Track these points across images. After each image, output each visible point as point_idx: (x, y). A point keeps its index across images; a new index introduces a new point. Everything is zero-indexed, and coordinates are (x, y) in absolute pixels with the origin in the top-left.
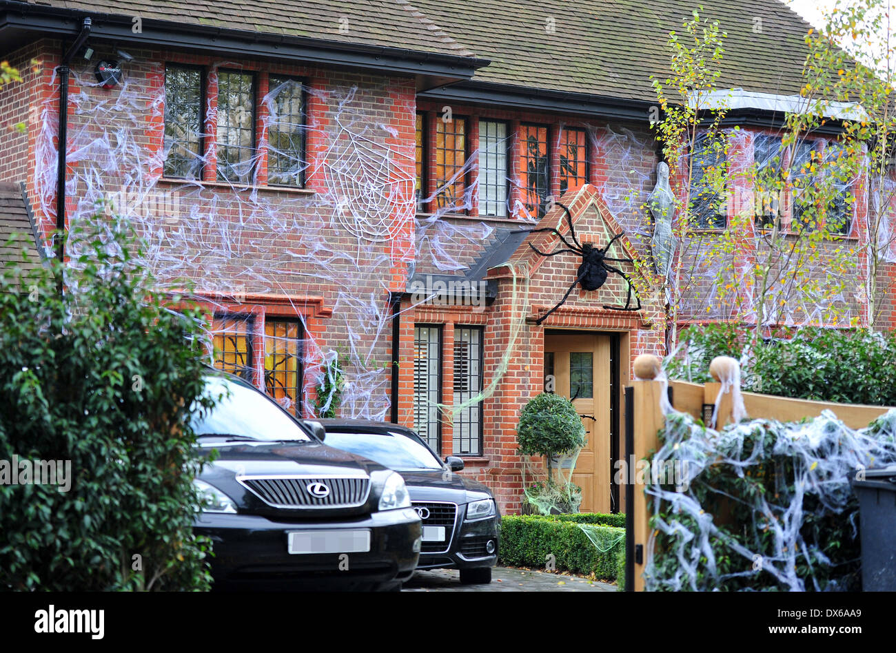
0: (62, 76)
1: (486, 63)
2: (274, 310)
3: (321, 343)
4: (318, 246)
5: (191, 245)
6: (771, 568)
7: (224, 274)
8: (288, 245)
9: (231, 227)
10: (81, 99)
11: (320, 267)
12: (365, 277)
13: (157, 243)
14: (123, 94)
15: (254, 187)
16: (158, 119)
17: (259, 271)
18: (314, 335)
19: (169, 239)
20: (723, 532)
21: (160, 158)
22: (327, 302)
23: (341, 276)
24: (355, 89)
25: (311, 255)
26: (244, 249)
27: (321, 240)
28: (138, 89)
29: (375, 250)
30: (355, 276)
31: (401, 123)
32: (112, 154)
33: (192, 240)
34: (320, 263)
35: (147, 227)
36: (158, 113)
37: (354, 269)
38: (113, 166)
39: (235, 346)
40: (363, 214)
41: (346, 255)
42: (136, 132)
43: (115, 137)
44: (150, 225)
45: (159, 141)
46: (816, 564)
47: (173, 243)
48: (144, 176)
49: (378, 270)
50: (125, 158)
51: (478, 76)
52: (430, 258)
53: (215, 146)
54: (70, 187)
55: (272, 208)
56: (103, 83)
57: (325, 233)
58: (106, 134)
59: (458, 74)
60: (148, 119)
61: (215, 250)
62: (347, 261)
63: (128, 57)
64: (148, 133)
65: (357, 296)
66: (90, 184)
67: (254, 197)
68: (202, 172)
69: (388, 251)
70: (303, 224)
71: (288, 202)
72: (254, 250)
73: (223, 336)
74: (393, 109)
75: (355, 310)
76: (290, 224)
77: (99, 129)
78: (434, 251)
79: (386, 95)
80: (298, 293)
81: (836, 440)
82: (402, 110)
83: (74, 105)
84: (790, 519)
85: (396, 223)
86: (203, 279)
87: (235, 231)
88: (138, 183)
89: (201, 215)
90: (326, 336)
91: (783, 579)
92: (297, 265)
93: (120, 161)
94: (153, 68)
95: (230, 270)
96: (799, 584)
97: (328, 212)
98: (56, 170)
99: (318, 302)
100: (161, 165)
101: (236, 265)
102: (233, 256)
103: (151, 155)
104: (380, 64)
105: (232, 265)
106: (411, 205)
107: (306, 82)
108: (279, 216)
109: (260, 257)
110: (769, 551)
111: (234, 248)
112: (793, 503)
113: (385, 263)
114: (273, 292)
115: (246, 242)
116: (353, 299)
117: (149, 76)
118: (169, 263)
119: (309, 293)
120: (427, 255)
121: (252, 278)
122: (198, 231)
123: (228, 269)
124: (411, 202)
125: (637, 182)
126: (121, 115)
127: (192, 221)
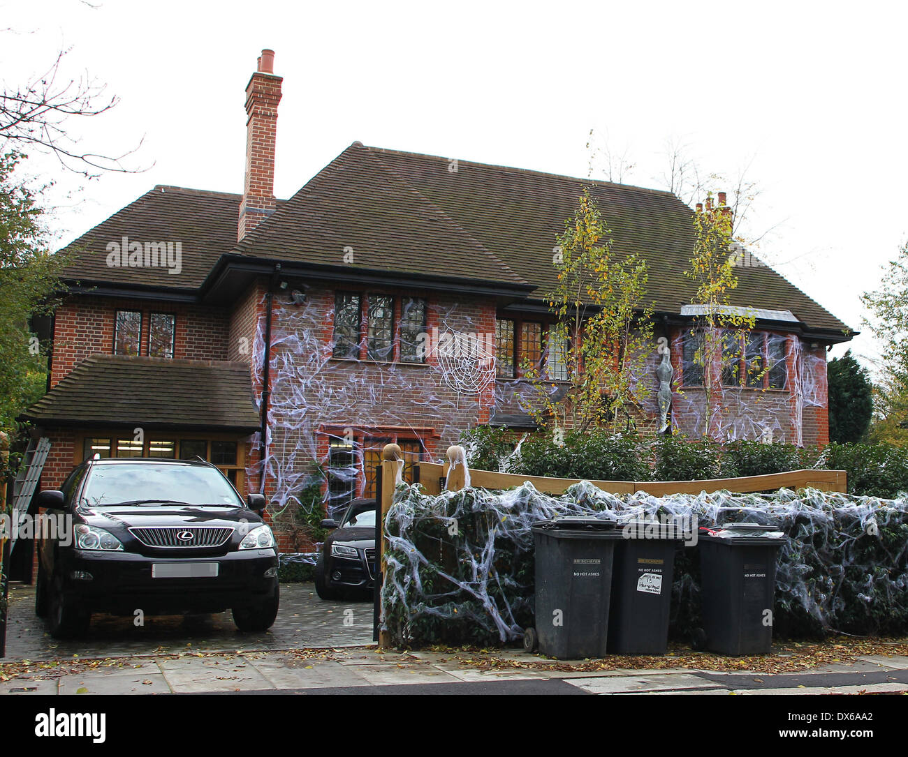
0: (269, 298)
1: (535, 288)
2: (402, 436)
3: (433, 455)
4: (432, 398)
5: (350, 397)
6: (469, 588)
7: (371, 415)
8: (412, 397)
9: (375, 386)
10: (281, 312)
11: (433, 410)
12: (462, 416)
13: (328, 396)
14: (308, 309)
15: (393, 363)
16: (329, 323)
17: (393, 413)
18: (429, 451)
19: (335, 394)
20: (432, 563)
21: (331, 345)
22: (437, 431)
23: (447, 415)
24: (457, 304)
25: (427, 403)
26: (384, 399)
27: (434, 394)
28: (316, 306)
29: (469, 399)
30: (456, 415)
31: (486, 324)
32: (300, 344)
33: (350, 394)
34: (433, 407)
35: (322, 387)
36: (330, 320)
37: (455, 411)
38: (300, 350)
39: (379, 457)
40: (461, 378)
41: (450, 403)
42: (315, 331)
43: (302, 334)
44: (323, 386)
45: (330, 336)
46: (503, 586)
47: (338, 396)
48: (320, 357)
49: (470, 412)
50: (308, 346)
51: (531, 296)
52: (517, 405)
53: (367, 339)
54: (273, 364)
55: (402, 375)
56: (294, 303)
57: (437, 390)
58: (296, 332)
59: (518, 294)
60: (323, 323)
61: (365, 400)
62: (451, 407)
63: (308, 287)
64: (324, 332)
65: (457, 427)
66: (286, 362)
67: (392, 369)
68: (358, 354)
69: (477, 400)
70: (422, 385)
71: (413, 372)
72: (390, 400)
73: (371, 451)
74: (481, 316)
75: (456, 435)
76: (413, 384)
77: (292, 330)
78: (520, 401)
79: (477, 308)
80: (419, 426)
81: (526, 502)
82: (487, 316)
83: (277, 315)
84: (486, 556)
85: (482, 383)
86: (357, 417)
87: (378, 389)
88: (316, 361)
89: (357, 380)
90: (438, 451)
91: (478, 596)
92: (418, 409)
93: (305, 348)
94: (327, 293)
95: (375, 412)
96: (491, 599)
97: (439, 377)
98: (264, 354)
99: (431, 431)
100: (331, 350)
101: (380, 409)
102: (376, 403)
103: (325, 345)
104: (467, 289)
105: (376, 409)
106: (493, 373)
107: (426, 300)
108: (407, 380)
109: (394, 404)
110: (468, 577)
111: (377, 399)
112: (487, 544)
113: (475, 407)
114: (403, 425)
115: (386, 395)
116: (454, 429)
117: (324, 298)
118: (336, 408)
119: (426, 426)
120: (515, 403)
121: (388, 417)
122: (354, 389)
123: (374, 411)
124: (492, 371)
125: (651, 359)
126: (306, 321)
127: (351, 383)
